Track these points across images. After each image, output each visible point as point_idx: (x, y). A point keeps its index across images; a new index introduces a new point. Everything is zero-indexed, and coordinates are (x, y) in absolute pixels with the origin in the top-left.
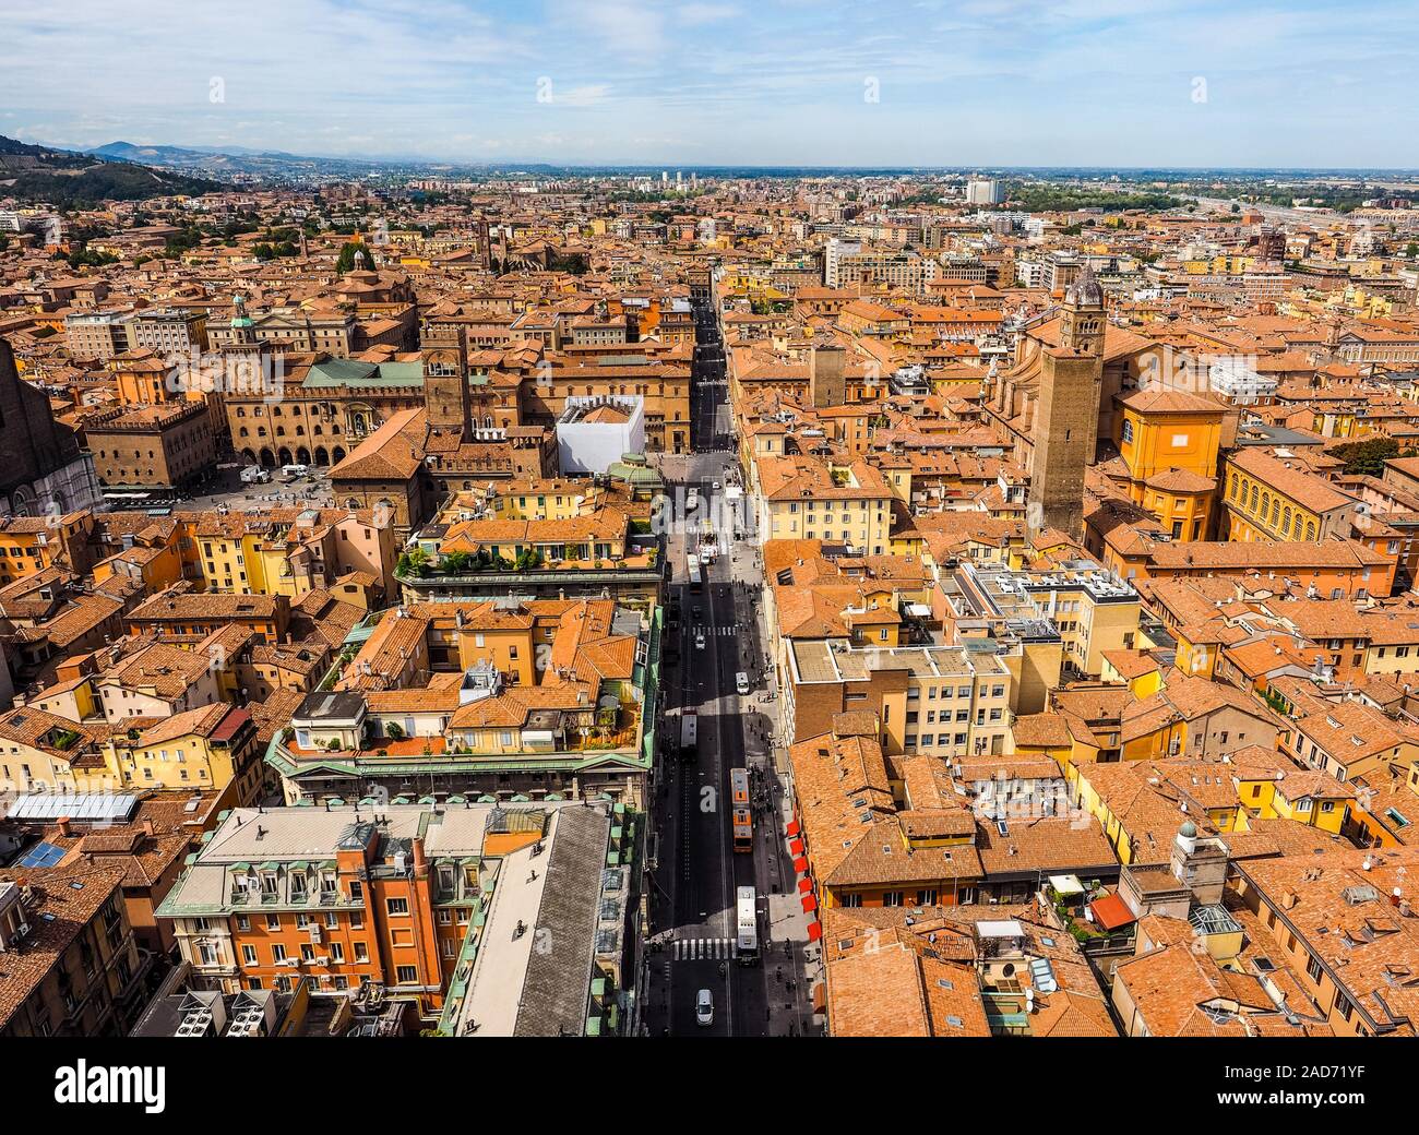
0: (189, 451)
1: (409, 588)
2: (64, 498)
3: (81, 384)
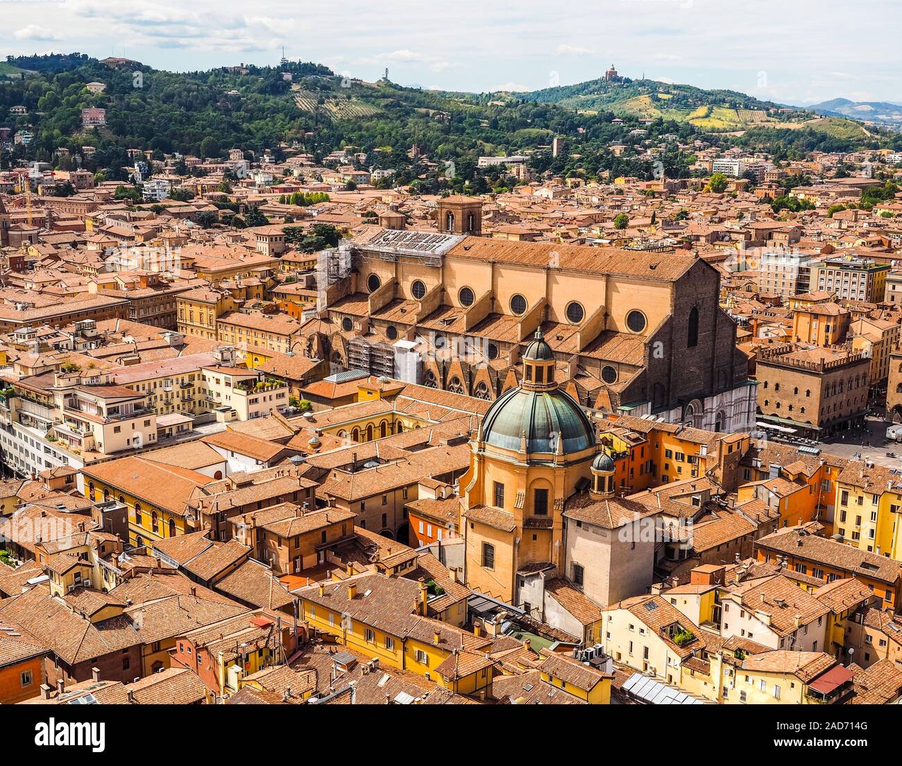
0: (843, 397)
2: (724, 418)
3: (761, 318)
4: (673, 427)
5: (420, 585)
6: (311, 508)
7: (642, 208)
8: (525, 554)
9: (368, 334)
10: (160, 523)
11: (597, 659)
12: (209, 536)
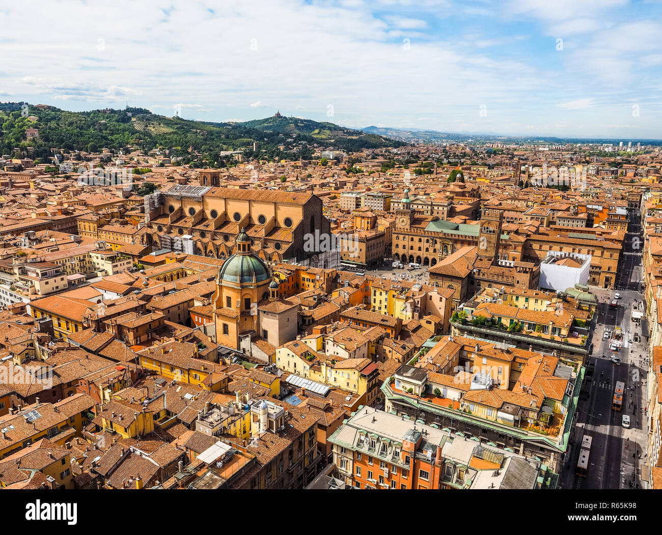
0: (375, 251)
1: (455, 328)
2: (327, 262)
3: (341, 219)
4: (305, 268)
5: (194, 345)
6: (143, 314)
7: (293, 173)
8: (242, 327)
9: (170, 233)
10: (70, 327)
11: (273, 371)
12: (94, 330)
